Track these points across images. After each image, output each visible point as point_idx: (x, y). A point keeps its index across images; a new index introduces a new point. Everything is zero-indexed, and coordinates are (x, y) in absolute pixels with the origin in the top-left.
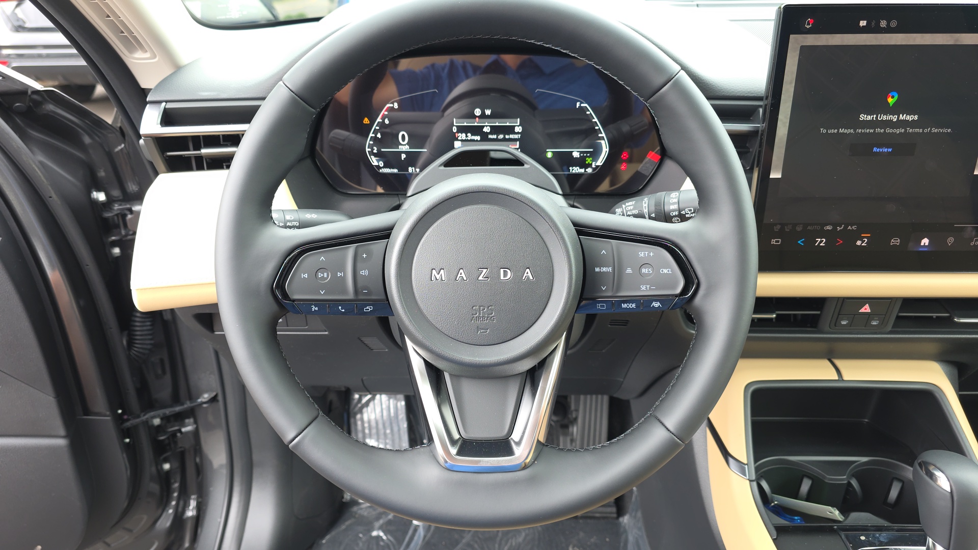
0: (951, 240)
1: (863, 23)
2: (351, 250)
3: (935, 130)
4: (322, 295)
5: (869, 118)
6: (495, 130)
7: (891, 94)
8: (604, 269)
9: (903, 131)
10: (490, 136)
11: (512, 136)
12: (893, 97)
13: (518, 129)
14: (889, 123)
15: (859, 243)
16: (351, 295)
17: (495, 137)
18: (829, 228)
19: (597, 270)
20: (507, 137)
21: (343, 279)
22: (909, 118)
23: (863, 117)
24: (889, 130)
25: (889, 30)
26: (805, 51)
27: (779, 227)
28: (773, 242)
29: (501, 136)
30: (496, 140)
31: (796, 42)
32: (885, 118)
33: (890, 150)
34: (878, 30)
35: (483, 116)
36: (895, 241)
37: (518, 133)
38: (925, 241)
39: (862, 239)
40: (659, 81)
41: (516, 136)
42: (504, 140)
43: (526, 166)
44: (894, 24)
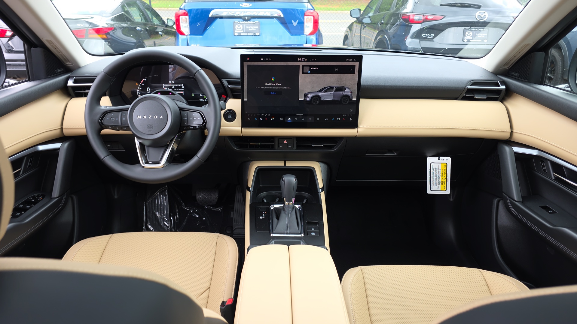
0: (296, 119)
1: (262, 59)
2: (120, 113)
3: (286, 88)
4: (112, 124)
5: (268, 84)
6: (176, 87)
7: (272, 78)
8: (185, 119)
9: (278, 88)
10: (175, 89)
11: (181, 89)
12: (273, 79)
13: (183, 87)
14: (273, 86)
15: (272, 119)
16: (120, 124)
17: (176, 89)
18: (263, 115)
19: (184, 119)
20: (180, 89)
21: (118, 120)
22: (279, 84)
23: (266, 84)
24: (274, 88)
25: (269, 61)
26: (248, 66)
27: (249, 114)
28: (248, 119)
29: (178, 89)
30: (177, 90)
31: (246, 64)
32: (272, 84)
33: (275, 93)
34: (266, 61)
35: (172, 83)
36: (281, 119)
37: (183, 88)
38: (289, 119)
39: (272, 118)
40: (195, 72)
41: (182, 89)
42: (179, 90)
43: (176, 95)
44: (270, 59)
